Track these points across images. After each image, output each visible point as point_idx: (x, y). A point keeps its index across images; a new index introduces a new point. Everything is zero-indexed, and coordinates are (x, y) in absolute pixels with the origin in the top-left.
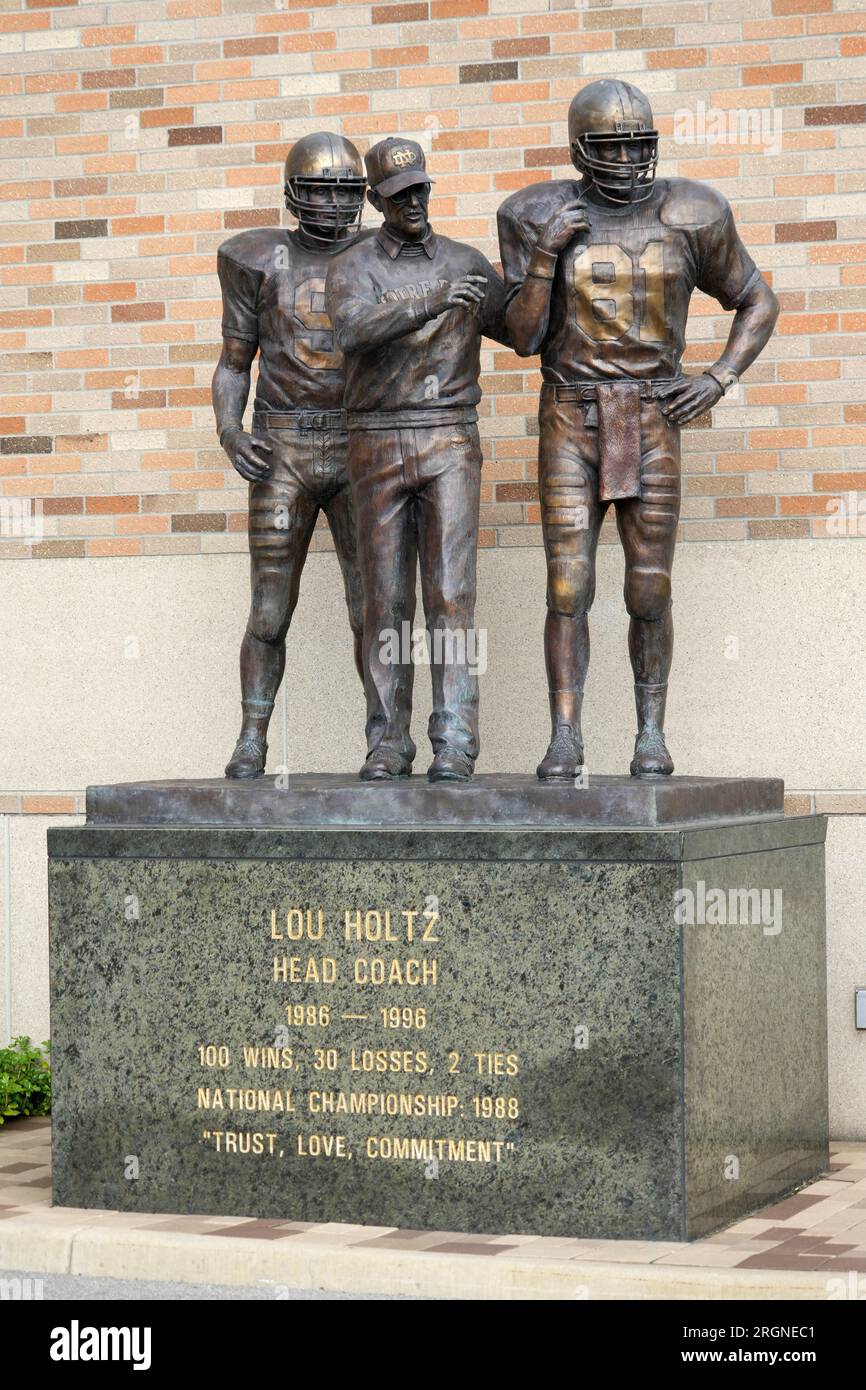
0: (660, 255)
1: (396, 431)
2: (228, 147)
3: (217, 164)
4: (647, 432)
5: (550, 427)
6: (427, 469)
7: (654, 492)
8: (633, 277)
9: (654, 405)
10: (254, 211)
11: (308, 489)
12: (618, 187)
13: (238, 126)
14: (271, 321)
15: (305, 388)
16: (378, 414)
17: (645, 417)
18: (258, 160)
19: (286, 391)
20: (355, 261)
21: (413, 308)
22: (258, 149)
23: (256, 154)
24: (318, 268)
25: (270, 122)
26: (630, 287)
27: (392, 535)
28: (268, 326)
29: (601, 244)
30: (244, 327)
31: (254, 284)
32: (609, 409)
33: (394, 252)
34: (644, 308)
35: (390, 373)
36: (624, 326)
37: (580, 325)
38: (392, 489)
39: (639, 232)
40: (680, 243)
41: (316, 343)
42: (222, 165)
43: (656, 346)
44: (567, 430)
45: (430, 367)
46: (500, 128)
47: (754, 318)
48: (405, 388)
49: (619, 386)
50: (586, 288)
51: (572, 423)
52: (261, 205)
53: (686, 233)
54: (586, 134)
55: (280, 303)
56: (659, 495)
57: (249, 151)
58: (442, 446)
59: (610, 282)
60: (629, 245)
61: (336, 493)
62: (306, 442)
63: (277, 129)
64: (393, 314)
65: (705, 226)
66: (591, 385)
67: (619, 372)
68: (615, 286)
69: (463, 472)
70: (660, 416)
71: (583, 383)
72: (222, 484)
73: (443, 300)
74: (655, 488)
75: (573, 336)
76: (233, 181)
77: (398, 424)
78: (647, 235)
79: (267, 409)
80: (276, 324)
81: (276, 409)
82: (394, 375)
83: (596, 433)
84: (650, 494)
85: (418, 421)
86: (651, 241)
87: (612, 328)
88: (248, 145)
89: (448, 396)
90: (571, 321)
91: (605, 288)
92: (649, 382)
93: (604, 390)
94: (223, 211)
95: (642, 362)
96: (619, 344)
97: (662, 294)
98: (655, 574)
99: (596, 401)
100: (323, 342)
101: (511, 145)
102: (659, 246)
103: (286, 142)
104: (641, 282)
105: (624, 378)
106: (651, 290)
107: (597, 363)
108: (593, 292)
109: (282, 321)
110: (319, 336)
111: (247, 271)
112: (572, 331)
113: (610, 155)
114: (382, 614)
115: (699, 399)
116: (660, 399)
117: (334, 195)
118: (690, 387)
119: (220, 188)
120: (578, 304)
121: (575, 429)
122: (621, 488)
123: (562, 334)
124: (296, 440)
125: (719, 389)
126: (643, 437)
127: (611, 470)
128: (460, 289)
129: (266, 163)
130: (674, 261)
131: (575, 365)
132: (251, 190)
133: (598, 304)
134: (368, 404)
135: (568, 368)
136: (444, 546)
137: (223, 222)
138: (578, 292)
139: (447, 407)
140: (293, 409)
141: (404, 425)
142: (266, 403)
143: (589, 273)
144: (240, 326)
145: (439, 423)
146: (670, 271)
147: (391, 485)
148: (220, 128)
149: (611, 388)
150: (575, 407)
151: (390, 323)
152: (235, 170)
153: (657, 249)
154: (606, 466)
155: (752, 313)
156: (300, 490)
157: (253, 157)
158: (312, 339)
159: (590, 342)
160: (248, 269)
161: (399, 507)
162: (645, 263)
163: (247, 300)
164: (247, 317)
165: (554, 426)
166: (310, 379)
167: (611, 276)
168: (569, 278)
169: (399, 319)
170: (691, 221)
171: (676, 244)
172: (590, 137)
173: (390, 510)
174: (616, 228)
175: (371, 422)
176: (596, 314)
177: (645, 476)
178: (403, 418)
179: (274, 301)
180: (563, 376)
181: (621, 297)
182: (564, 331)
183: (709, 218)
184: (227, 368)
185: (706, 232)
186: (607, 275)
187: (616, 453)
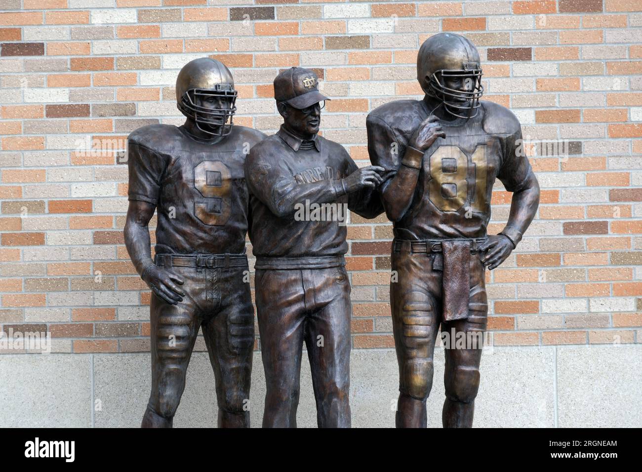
0: (484, 154)
1: (298, 271)
2: (48, 58)
3: (40, 70)
4: (472, 274)
5: (405, 269)
6: (321, 298)
7: (475, 315)
8: (468, 169)
9: (476, 255)
10: (69, 105)
11: (201, 310)
12: (458, 107)
13: (57, 43)
14: (176, 191)
15: (201, 238)
16: (285, 259)
17: (472, 264)
18: (73, 69)
19: (187, 241)
20: (272, 152)
21: (334, 187)
22: (72, 61)
23: (71, 65)
24: (208, 154)
25: (83, 41)
26: (466, 176)
27: (294, 343)
28: (173, 194)
29: (447, 145)
30: (151, 194)
31: (162, 164)
32: (450, 259)
33: (296, 146)
34: (474, 189)
35: (297, 231)
36: (461, 202)
37: (432, 200)
38: (297, 311)
39: (470, 137)
40: (497, 146)
41: (210, 206)
42: (45, 71)
43: (480, 215)
44: (419, 272)
45: (324, 227)
46: (261, 53)
47: (528, 198)
48: (306, 240)
49: (458, 243)
50: (438, 176)
51: (422, 267)
52: (75, 101)
53: (501, 140)
54: (443, 71)
55: (184, 179)
56: (479, 317)
57: (65, 62)
58: (331, 282)
59: (454, 171)
60: (465, 146)
61: (218, 313)
62: (201, 276)
63: (88, 47)
64: (319, 191)
65: (511, 134)
66: (437, 242)
67: (457, 233)
68: (456, 174)
69: (344, 300)
70: (479, 264)
71: (432, 240)
72: (44, 303)
73: (358, 183)
74: (476, 312)
75: (426, 208)
76: (52, 83)
77: (301, 266)
78: (475, 140)
79: (171, 252)
80: (180, 193)
81: (178, 252)
82: (300, 232)
83: (441, 275)
84: (473, 316)
85: (314, 264)
86: (479, 144)
87: (454, 203)
88: (65, 58)
89: (335, 247)
90: (426, 197)
91: (450, 175)
92: (474, 240)
93: (447, 244)
94: (44, 105)
95: (471, 226)
96: (457, 214)
97: (485, 180)
98: (474, 371)
99: (442, 253)
100: (215, 206)
101: (269, 66)
102: (484, 148)
103: (94, 57)
104: (473, 172)
105: (460, 237)
106: (479, 179)
107: (442, 227)
108: (442, 178)
109: (185, 191)
110: (211, 202)
111: (158, 155)
112: (426, 204)
113: (454, 85)
114: (285, 398)
115: (503, 252)
116: (480, 251)
117: (220, 103)
118: (497, 243)
119: (44, 88)
120: (432, 186)
121: (425, 271)
122: (457, 312)
123: (419, 206)
124: (192, 275)
125: (512, 245)
126: (471, 277)
127: (452, 300)
128: (368, 175)
129: (79, 71)
130: (493, 158)
131: (426, 227)
132: (67, 90)
133: (445, 186)
134: (279, 253)
135: (422, 230)
136: (335, 351)
137: (44, 113)
138: (432, 178)
139: (334, 255)
140: (191, 253)
141: (305, 266)
142: (169, 248)
143: (440, 165)
144: (149, 193)
145: (328, 266)
146: (491, 165)
147: (295, 308)
148: (43, 44)
149: (453, 244)
150: (424, 256)
151: (317, 197)
152: (54, 75)
153: (483, 149)
154: (448, 297)
155: (528, 194)
156: (196, 309)
157: (69, 66)
158: (207, 203)
159: (438, 212)
160: (159, 153)
161: (299, 324)
162: (475, 159)
163: (154, 175)
164: (154, 187)
165: (409, 269)
166: (205, 232)
167: (454, 168)
168: (427, 169)
169: (324, 194)
170: (503, 132)
171: (495, 147)
172: (445, 73)
173: (293, 326)
174: (456, 135)
175: (280, 265)
176: (444, 194)
177: (470, 304)
178: (304, 262)
179: (180, 177)
180: (417, 236)
181: (460, 182)
182: (421, 204)
183: (513, 130)
184: (136, 222)
185: (511, 139)
186: (452, 167)
187: (455, 288)
